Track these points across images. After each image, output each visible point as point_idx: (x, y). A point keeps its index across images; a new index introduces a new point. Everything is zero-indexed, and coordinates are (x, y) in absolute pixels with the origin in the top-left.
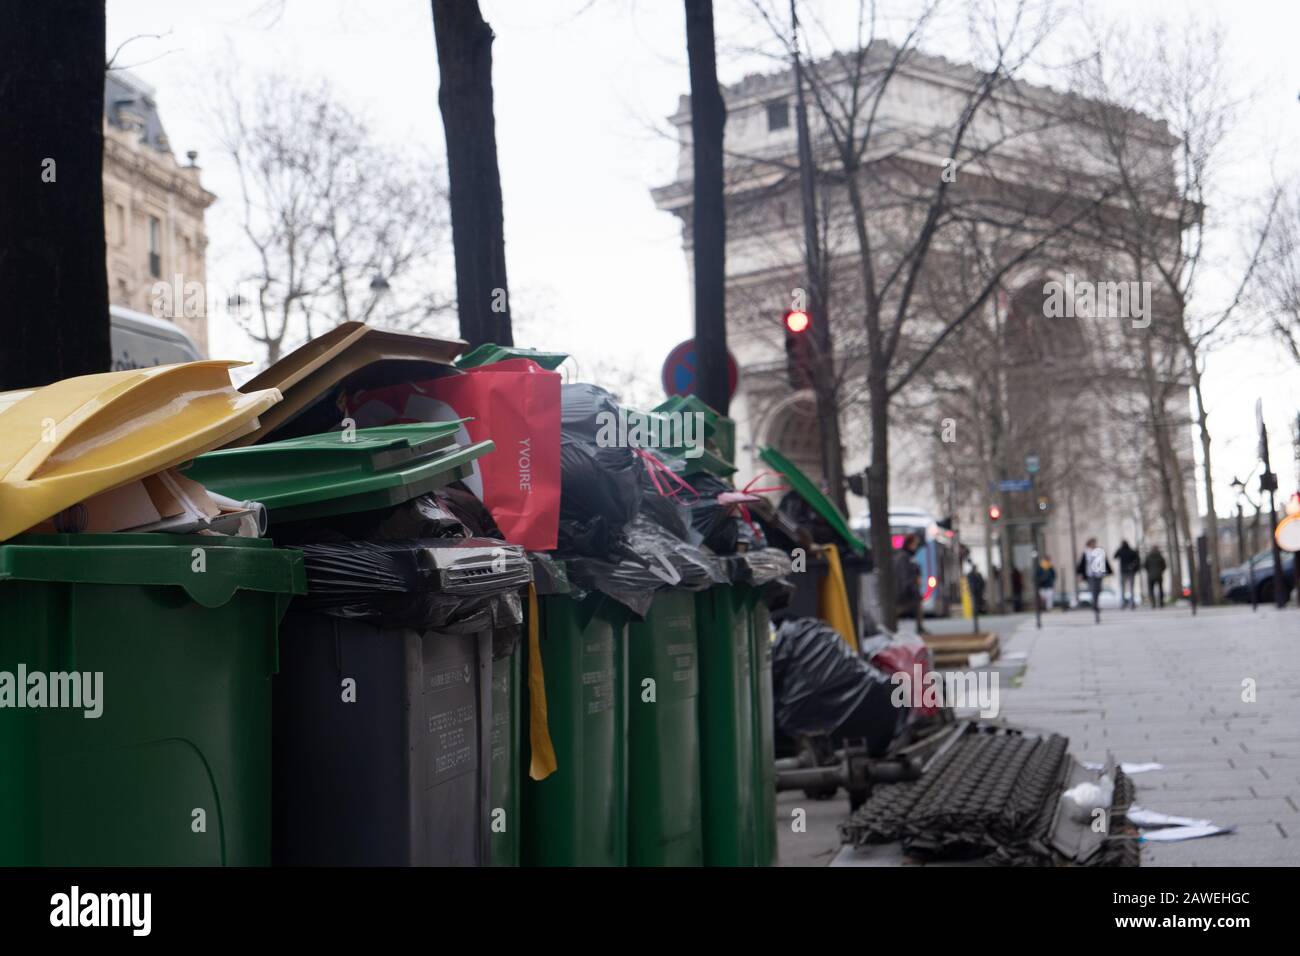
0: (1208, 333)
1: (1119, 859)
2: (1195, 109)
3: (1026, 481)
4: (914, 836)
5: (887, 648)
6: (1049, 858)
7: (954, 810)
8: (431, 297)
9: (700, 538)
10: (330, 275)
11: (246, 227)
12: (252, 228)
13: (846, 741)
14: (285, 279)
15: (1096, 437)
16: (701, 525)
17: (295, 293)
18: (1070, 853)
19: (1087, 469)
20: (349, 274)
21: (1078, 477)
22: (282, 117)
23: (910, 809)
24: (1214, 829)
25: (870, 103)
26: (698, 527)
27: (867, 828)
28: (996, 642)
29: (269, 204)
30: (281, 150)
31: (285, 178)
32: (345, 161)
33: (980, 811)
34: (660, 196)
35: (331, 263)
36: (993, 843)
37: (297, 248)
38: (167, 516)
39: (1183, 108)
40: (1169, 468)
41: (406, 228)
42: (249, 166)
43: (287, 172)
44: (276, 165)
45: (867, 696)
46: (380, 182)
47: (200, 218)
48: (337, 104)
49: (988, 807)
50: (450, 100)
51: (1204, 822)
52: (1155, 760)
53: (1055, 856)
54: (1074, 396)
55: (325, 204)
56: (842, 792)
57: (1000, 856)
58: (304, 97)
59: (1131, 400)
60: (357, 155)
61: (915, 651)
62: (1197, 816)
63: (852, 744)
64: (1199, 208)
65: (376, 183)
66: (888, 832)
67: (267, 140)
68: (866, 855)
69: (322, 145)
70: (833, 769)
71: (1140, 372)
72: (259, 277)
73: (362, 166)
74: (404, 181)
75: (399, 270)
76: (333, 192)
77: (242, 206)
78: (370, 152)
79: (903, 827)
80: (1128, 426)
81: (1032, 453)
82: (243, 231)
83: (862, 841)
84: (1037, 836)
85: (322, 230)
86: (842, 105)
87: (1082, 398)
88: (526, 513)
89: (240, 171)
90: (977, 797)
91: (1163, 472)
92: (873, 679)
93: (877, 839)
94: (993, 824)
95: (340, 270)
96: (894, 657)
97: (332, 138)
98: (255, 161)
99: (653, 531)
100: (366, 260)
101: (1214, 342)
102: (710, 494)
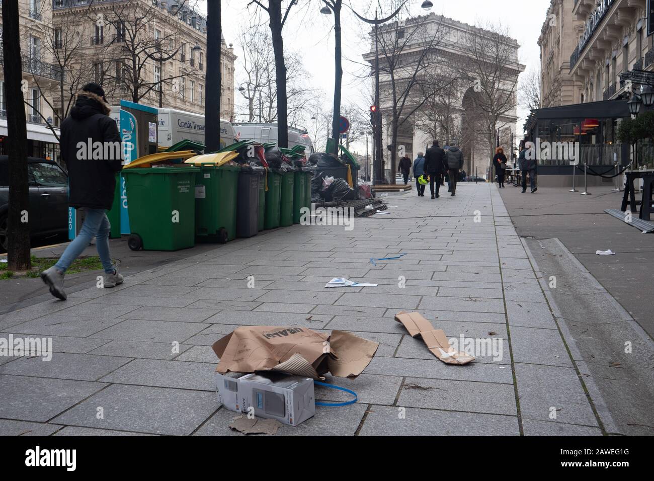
14: (255, 82)
17: (257, 86)
29: (251, 61)
34: (365, 56)
37: (258, 74)
42: (246, 50)
47: (233, 64)
72: (248, 82)
82: (244, 68)
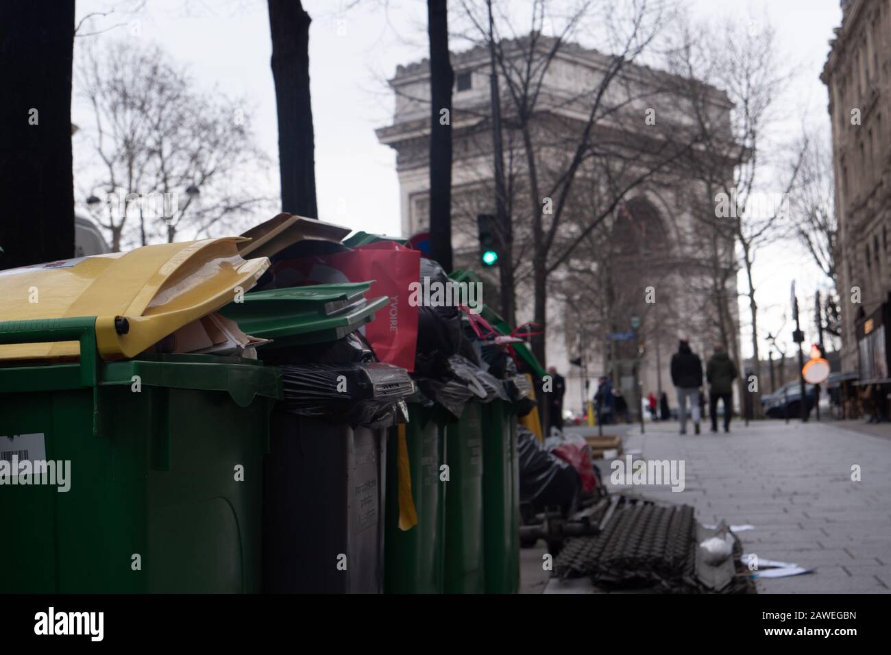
0: (757, 235)
1: (745, 589)
2: (752, 82)
3: (630, 334)
4: (602, 573)
5: (561, 445)
6: (697, 588)
7: (631, 555)
8: (227, 200)
9: (487, 366)
10: (157, 184)
11: (100, 150)
12: (104, 150)
13: (546, 508)
14: (126, 185)
15: (676, 304)
16: (486, 357)
18: (710, 585)
19: (670, 326)
20: (171, 183)
21: (664, 332)
22: (127, 74)
23: (600, 554)
24: (800, 570)
25: (539, 73)
26: (484, 358)
27: (567, 567)
28: (620, 443)
29: (116, 133)
30: (125, 95)
31: (129, 116)
32: (169, 105)
33: (649, 556)
34: (381, 134)
35: (158, 175)
36: (657, 577)
37: (135, 164)
38: (217, 343)
39: (744, 82)
40: (726, 325)
41: (211, 152)
42: (102, 107)
43: (129, 112)
44: (121, 107)
45: (555, 477)
46: (194, 119)
48: (165, 66)
49: (653, 553)
50: (278, 64)
51: (793, 565)
52: (748, 523)
53: (701, 587)
54: (663, 276)
55: (156, 134)
56: (541, 542)
57: (663, 586)
58: (142, 60)
59: (702, 280)
60: (178, 102)
61: (580, 447)
62: (789, 561)
63: (551, 510)
64: (753, 150)
65: (190, 120)
66: (584, 570)
67: (115, 89)
68: (566, 586)
69: (154, 94)
70: (537, 527)
71: (708, 261)
72: (108, 184)
73: (181, 109)
74: (210, 120)
75: (206, 181)
76: (161, 125)
77: (96, 134)
78: (187, 99)
79: (596, 567)
80: (700, 298)
81: (634, 315)
82: (97, 152)
83: (565, 576)
84: (688, 573)
85: (151, 152)
86: (519, 74)
87: (668, 278)
88: (394, 347)
89: (96, 110)
90: (645, 546)
91: (722, 329)
92: (558, 466)
93: (575, 575)
94: (657, 564)
95: (165, 180)
96: (565, 451)
97: (162, 90)
98: (107, 104)
99: (460, 361)
100: (182, 173)
101: (761, 241)
102: (490, 337)
